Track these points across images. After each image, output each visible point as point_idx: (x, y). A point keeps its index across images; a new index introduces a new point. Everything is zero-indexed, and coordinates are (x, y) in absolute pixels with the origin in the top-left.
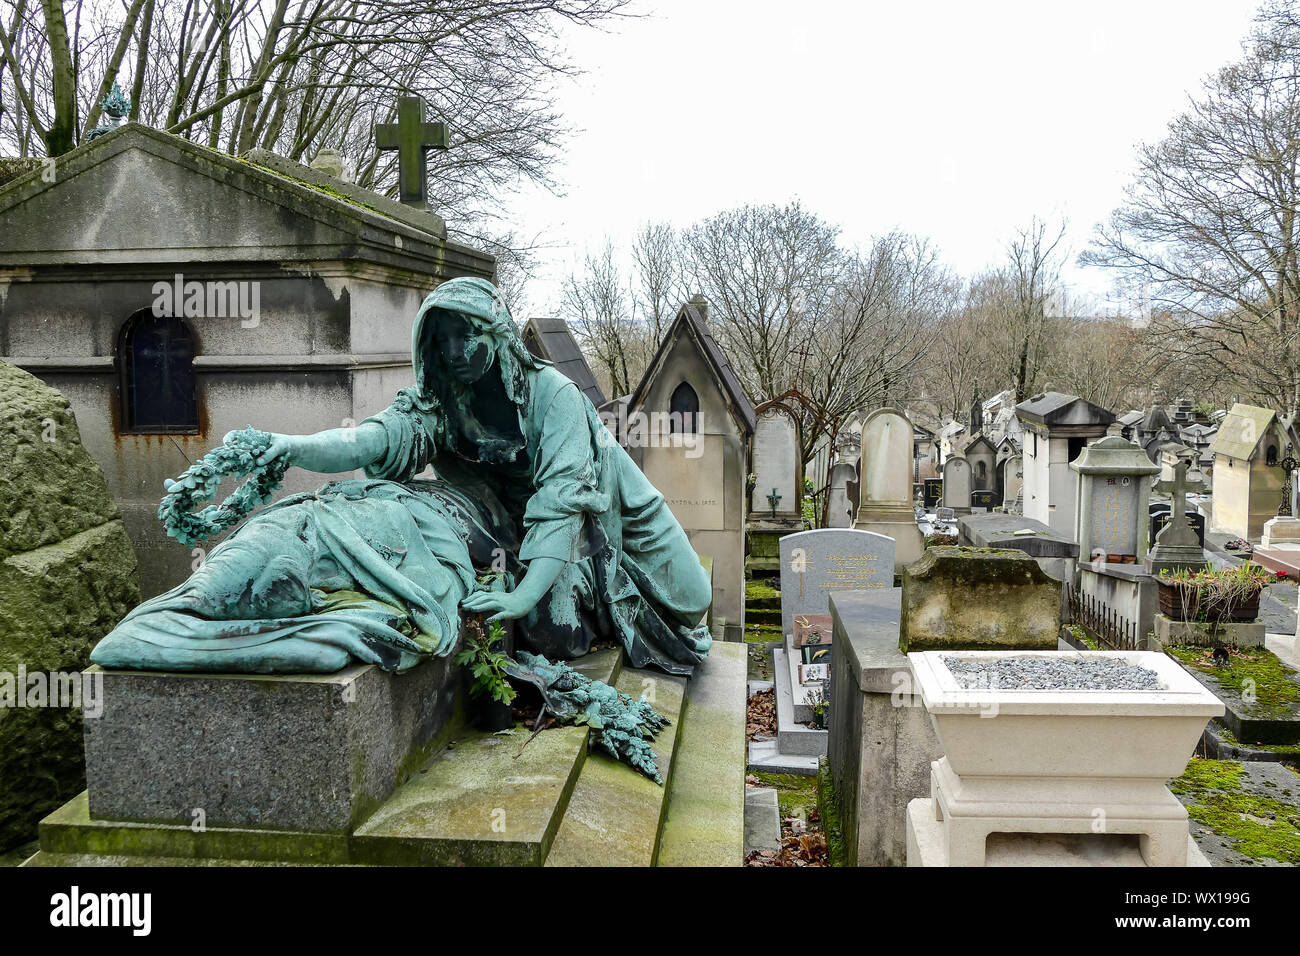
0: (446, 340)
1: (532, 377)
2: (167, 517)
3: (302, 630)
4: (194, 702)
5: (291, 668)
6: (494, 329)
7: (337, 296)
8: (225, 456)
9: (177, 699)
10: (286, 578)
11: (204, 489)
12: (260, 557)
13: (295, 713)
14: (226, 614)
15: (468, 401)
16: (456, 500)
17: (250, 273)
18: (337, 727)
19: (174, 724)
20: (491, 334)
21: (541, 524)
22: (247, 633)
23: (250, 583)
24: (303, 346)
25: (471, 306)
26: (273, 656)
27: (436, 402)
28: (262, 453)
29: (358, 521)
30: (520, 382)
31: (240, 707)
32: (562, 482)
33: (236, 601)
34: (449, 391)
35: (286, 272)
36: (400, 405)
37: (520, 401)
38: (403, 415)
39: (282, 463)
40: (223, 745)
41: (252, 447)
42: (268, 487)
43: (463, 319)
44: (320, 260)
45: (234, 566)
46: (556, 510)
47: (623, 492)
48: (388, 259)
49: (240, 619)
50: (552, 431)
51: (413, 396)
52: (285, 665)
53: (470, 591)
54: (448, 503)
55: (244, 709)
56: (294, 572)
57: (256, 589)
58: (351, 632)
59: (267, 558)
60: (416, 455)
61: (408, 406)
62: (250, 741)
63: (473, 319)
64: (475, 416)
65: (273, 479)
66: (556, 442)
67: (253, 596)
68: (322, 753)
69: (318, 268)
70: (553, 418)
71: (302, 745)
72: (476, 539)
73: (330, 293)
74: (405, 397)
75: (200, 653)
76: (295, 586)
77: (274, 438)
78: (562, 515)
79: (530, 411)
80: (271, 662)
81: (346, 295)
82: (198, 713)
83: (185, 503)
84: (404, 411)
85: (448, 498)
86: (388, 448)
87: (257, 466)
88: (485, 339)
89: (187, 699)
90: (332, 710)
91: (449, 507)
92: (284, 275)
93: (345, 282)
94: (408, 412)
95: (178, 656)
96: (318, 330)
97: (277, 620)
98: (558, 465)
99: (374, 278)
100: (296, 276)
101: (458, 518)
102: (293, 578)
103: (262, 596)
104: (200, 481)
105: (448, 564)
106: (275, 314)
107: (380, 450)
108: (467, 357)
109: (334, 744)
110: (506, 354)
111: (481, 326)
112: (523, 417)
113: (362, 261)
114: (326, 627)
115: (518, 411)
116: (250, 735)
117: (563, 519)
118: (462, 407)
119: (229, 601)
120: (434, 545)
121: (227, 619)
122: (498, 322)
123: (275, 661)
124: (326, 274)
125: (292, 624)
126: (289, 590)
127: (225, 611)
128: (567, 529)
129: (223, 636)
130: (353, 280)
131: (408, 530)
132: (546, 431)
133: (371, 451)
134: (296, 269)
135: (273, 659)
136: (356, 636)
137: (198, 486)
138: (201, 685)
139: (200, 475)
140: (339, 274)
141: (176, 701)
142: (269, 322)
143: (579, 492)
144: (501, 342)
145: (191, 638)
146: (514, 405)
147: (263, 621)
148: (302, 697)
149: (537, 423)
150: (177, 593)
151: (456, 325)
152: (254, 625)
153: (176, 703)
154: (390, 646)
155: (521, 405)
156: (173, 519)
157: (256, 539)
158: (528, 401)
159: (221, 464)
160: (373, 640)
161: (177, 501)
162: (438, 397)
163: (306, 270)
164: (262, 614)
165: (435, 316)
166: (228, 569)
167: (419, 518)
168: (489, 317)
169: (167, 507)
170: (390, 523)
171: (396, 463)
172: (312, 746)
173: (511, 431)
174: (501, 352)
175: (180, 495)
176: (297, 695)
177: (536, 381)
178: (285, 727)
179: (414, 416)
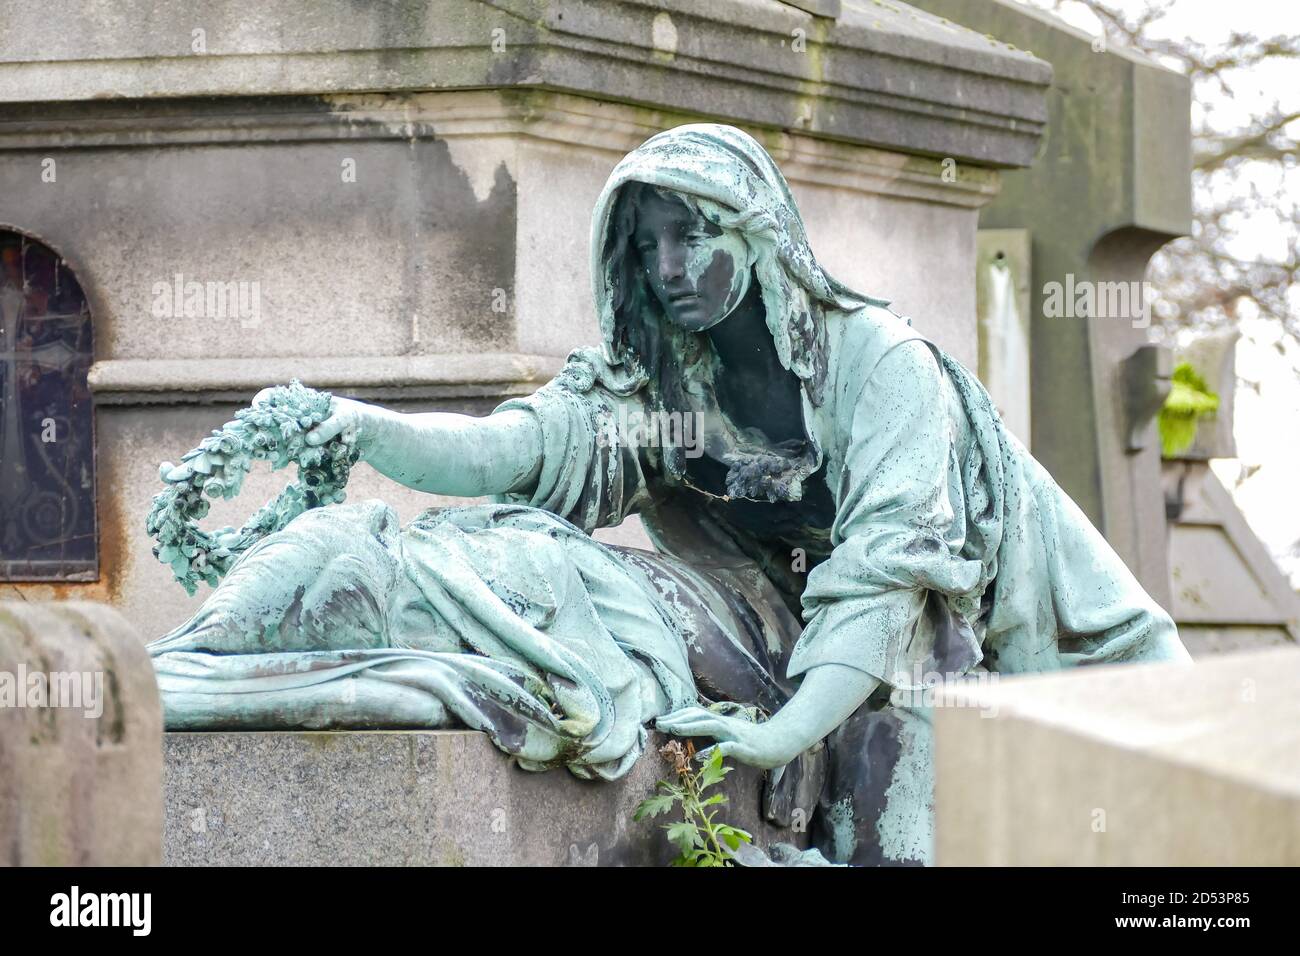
0: (654, 246)
1: (833, 324)
2: (162, 524)
3: (375, 667)
4: (212, 772)
5: (357, 718)
6: (744, 224)
7: (482, 189)
8: (258, 423)
9: (187, 768)
10: (352, 588)
11: (223, 476)
12: (315, 552)
13: (362, 782)
14: (262, 645)
15: (709, 379)
16: (675, 573)
17: (249, 127)
18: (422, 802)
19: (181, 808)
20: (738, 231)
21: (832, 608)
22: (293, 670)
23: (300, 593)
24: (387, 331)
25: (696, 177)
26: (332, 699)
27: (640, 375)
28: (315, 425)
29: (474, 555)
30: (803, 333)
31: (280, 777)
32: (877, 529)
33: (278, 622)
34: (666, 352)
35: (346, 123)
36: (569, 379)
37: (804, 371)
38: (575, 398)
39: (348, 446)
40: (253, 839)
41: (299, 412)
42: (322, 495)
43: (682, 204)
44: (439, 91)
45: (277, 567)
46: (859, 579)
47: (1059, 595)
48: (632, 84)
49: (283, 651)
50: (868, 432)
51: (596, 362)
52: (347, 714)
53: (675, 705)
54: (658, 574)
55: (287, 779)
56: (366, 581)
57: (307, 602)
58: (448, 675)
59: (327, 555)
60: (598, 478)
61: (585, 382)
62: (293, 830)
63: (702, 204)
64: (723, 409)
65: (332, 478)
66: (874, 451)
67: (303, 613)
68: (400, 844)
69: (437, 116)
70: (870, 406)
71: (370, 833)
72: (712, 646)
73: (463, 183)
74: (581, 364)
75: (222, 698)
76: (365, 603)
77: (335, 403)
78: (869, 588)
79: (828, 395)
80: (327, 710)
81: (506, 189)
82: (218, 789)
83: (192, 499)
84: (577, 390)
85: (659, 567)
86: (543, 458)
87: (307, 446)
88: (727, 243)
89: (201, 768)
90: (416, 776)
91: (659, 581)
92: (342, 132)
93: (504, 150)
94: (585, 393)
95: (192, 702)
96: (428, 284)
97: (337, 652)
98: (873, 497)
99: (591, 139)
100: (374, 136)
101: (677, 604)
102: (363, 589)
103: (316, 614)
104: (217, 461)
105: (636, 655)
106: (314, 242)
107: (526, 462)
108: (693, 277)
109: (418, 829)
110: (772, 276)
111: (717, 218)
112: (815, 406)
113: (551, 91)
114: (409, 664)
115: (803, 392)
116: (294, 821)
117: (873, 595)
118: (695, 388)
119: (267, 621)
120: (615, 624)
121: (263, 651)
122: (752, 208)
123: (335, 707)
124: (453, 129)
125: (359, 658)
126: (358, 608)
127: (260, 639)
128: (878, 614)
129: (257, 674)
130: (526, 145)
131: (564, 583)
132: (857, 433)
133: (508, 459)
134: (376, 116)
135: (330, 704)
136: (456, 683)
137: (215, 470)
138: (222, 743)
139: (219, 452)
140: (488, 128)
141: (185, 772)
142: (296, 263)
143: (911, 548)
144: (762, 253)
145: (209, 678)
146: (794, 381)
147: (316, 653)
148: (372, 757)
149: (843, 420)
150: (181, 631)
151: (673, 216)
152: (304, 660)
153: (185, 775)
154: (510, 710)
155: (807, 381)
156: (172, 527)
157: (310, 531)
158: (825, 374)
159: (250, 436)
160: (483, 696)
161: (180, 496)
162: (645, 363)
163: (398, 118)
164: (317, 644)
165: (633, 197)
166: (268, 571)
167: (588, 572)
168: (732, 202)
169: (162, 506)
170: (530, 564)
171: (559, 490)
172: (384, 833)
173: (790, 437)
174: (761, 271)
175: (184, 486)
176: (364, 755)
177: (842, 333)
178: (346, 806)
179: (597, 400)
